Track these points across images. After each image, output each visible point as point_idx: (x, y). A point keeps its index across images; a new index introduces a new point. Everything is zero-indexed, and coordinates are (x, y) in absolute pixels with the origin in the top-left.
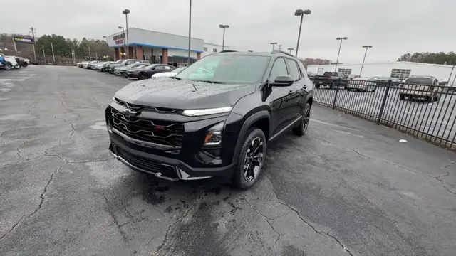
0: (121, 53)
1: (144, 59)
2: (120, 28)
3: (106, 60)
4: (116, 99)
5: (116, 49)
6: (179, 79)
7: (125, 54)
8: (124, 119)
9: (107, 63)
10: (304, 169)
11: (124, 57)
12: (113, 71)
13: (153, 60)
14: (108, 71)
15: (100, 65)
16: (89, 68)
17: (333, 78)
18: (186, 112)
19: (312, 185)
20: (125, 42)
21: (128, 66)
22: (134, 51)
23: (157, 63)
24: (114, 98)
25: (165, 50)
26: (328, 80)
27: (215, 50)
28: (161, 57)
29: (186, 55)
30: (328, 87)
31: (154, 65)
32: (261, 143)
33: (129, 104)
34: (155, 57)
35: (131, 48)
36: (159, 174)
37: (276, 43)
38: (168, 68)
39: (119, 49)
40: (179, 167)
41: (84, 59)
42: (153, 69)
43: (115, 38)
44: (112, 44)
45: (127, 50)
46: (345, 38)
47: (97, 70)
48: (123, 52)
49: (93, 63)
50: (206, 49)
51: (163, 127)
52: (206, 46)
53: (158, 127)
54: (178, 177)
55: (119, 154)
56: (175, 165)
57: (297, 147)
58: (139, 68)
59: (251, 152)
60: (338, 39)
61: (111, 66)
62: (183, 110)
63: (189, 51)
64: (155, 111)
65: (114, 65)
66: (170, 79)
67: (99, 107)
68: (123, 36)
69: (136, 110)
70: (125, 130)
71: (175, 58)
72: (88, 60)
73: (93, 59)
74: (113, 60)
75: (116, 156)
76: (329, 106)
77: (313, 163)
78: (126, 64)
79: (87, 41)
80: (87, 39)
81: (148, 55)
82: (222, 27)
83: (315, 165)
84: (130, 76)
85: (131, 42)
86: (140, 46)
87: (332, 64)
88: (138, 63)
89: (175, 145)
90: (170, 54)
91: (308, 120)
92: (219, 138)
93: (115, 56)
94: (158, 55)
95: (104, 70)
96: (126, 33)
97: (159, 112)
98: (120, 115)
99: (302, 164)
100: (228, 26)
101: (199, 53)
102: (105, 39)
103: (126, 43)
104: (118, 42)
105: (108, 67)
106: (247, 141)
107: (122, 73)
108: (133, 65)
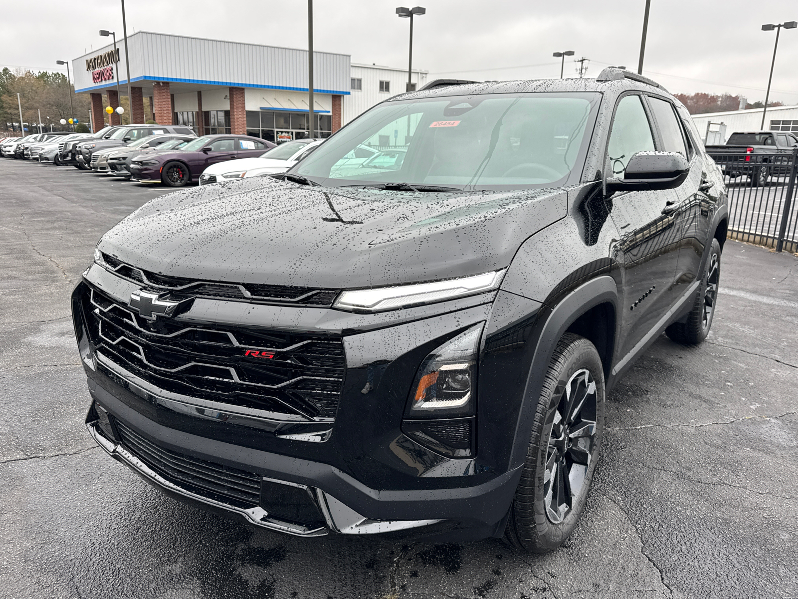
0: (109, 109)
1: (176, 121)
2: (104, 33)
3: (66, 130)
4: (106, 257)
5: (96, 96)
6: (303, 182)
7: (120, 110)
8: (135, 324)
9: (70, 139)
10: (734, 467)
11: (117, 120)
12: (88, 161)
13: (204, 124)
14: (73, 162)
15: (52, 146)
16: (20, 155)
17: (760, 150)
18: (349, 299)
19: (774, 525)
20: (121, 74)
21: (133, 146)
22: (146, 100)
23: (214, 132)
24: (98, 254)
25: (236, 91)
26: (746, 158)
27: (384, 86)
28: (227, 113)
29: (300, 104)
30: (744, 179)
31: (206, 139)
32: (591, 388)
33: (149, 275)
34: (207, 114)
35: (137, 90)
36: (257, 514)
37: (570, 53)
38: (248, 145)
39: (105, 97)
40: (325, 489)
41: (6, 129)
42: (206, 151)
43: (91, 64)
44: (83, 81)
45: (125, 98)
46: (790, 25)
47: (41, 159)
48: (115, 104)
49: (29, 142)
50: (357, 84)
51: (269, 352)
52: (356, 74)
53: (253, 350)
54: (323, 523)
55: (118, 438)
56: (312, 484)
57: (692, 388)
58: (166, 151)
59: (561, 422)
60: (767, 28)
61: (83, 146)
62: (338, 292)
63: (311, 92)
64: (240, 297)
65: (90, 144)
66: (274, 183)
67: (49, 276)
68: (113, 56)
69: (174, 296)
70: (140, 362)
71: (268, 115)
72: (15, 132)
73: (31, 130)
74: (86, 130)
75: (111, 446)
76: (763, 240)
77: (759, 445)
78: (126, 140)
79: (12, 77)
80: (12, 71)
81: (188, 109)
82: (404, 12)
83: (767, 451)
84: (139, 174)
85: (137, 74)
86: (163, 85)
87: (749, 107)
88: (158, 134)
89: (312, 412)
90: (253, 104)
91: (714, 293)
92: (464, 384)
93: (91, 116)
94: (217, 107)
95: (60, 160)
96: (121, 47)
97: (251, 301)
98: (120, 312)
99: (724, 448)
100: (421, 11)
101: (337, 98)
102: (62, 70)
103: (123, 77)
104: (99, 77)
105: (75, 152)
106: (552, 384)
107: (113, 167)
108: (145, 141)
